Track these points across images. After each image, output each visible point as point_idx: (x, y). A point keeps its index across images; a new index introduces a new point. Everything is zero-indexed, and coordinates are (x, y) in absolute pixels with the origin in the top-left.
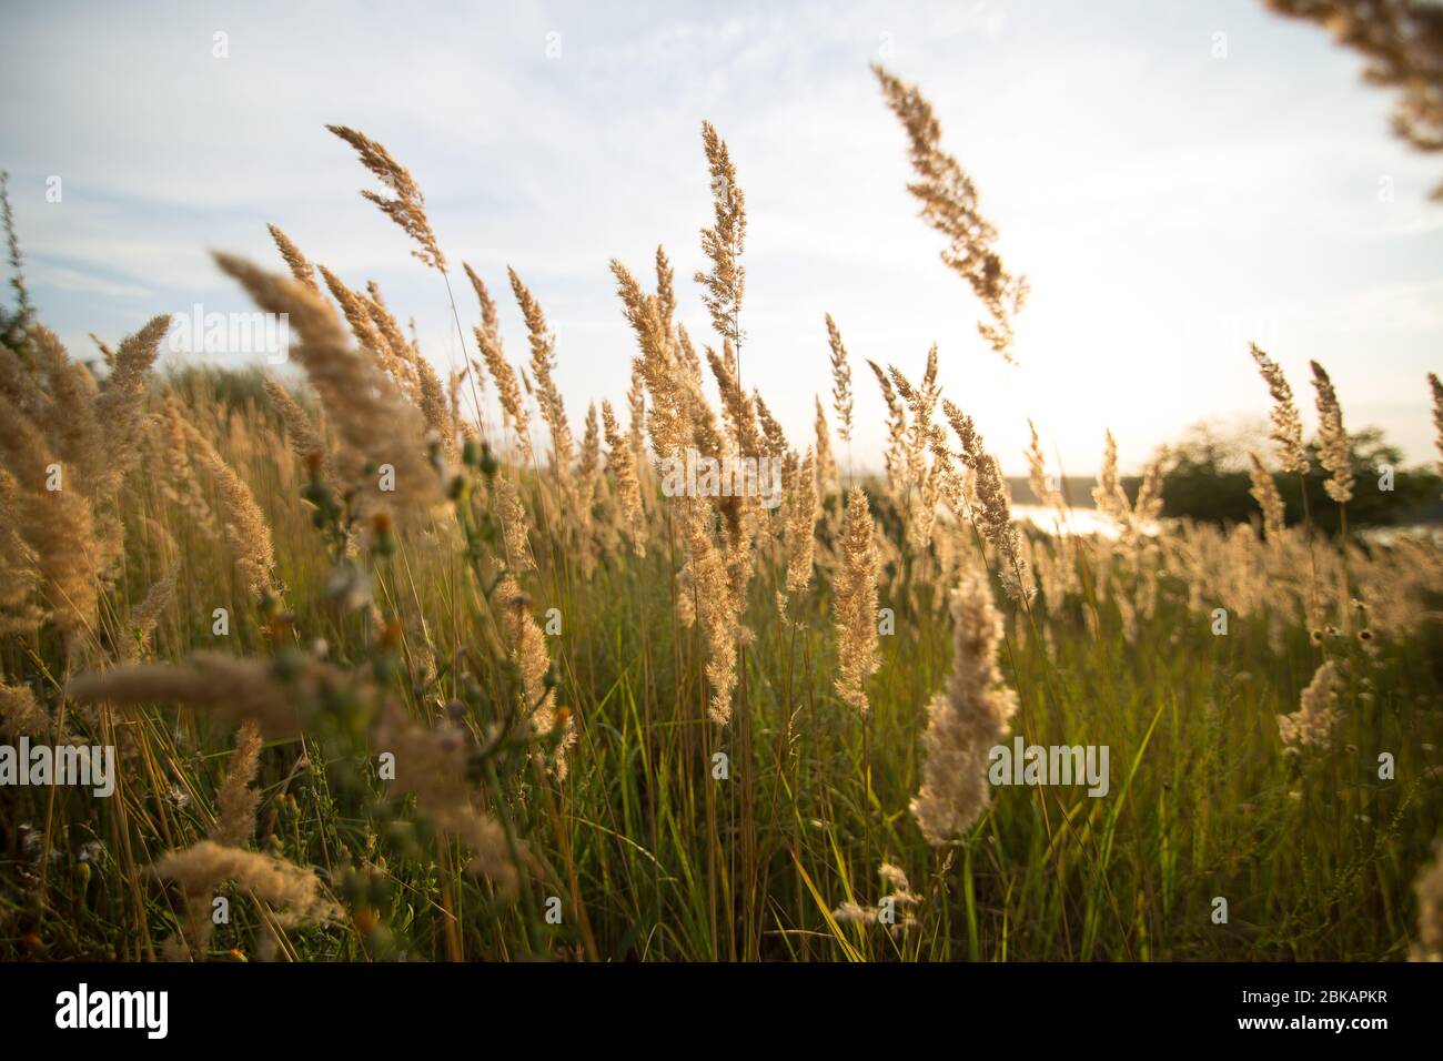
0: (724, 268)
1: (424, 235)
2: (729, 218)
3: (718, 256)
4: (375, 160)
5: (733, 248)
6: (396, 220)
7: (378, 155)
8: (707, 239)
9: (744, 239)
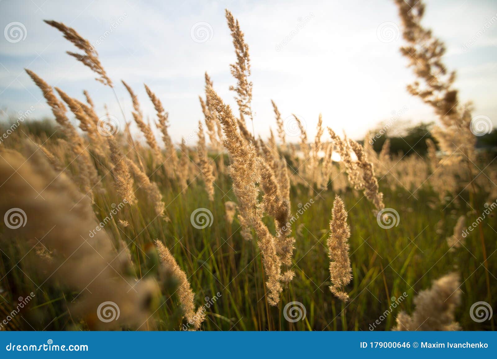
0: (242, 83)
1: (100, 71)
2: (243, 58)
3: (239, 77)
4: (71, 36)
5: (246, 73)
6: (86, 64)
7: (72, 34)
8: (233, 69)
9: (250, 68)
